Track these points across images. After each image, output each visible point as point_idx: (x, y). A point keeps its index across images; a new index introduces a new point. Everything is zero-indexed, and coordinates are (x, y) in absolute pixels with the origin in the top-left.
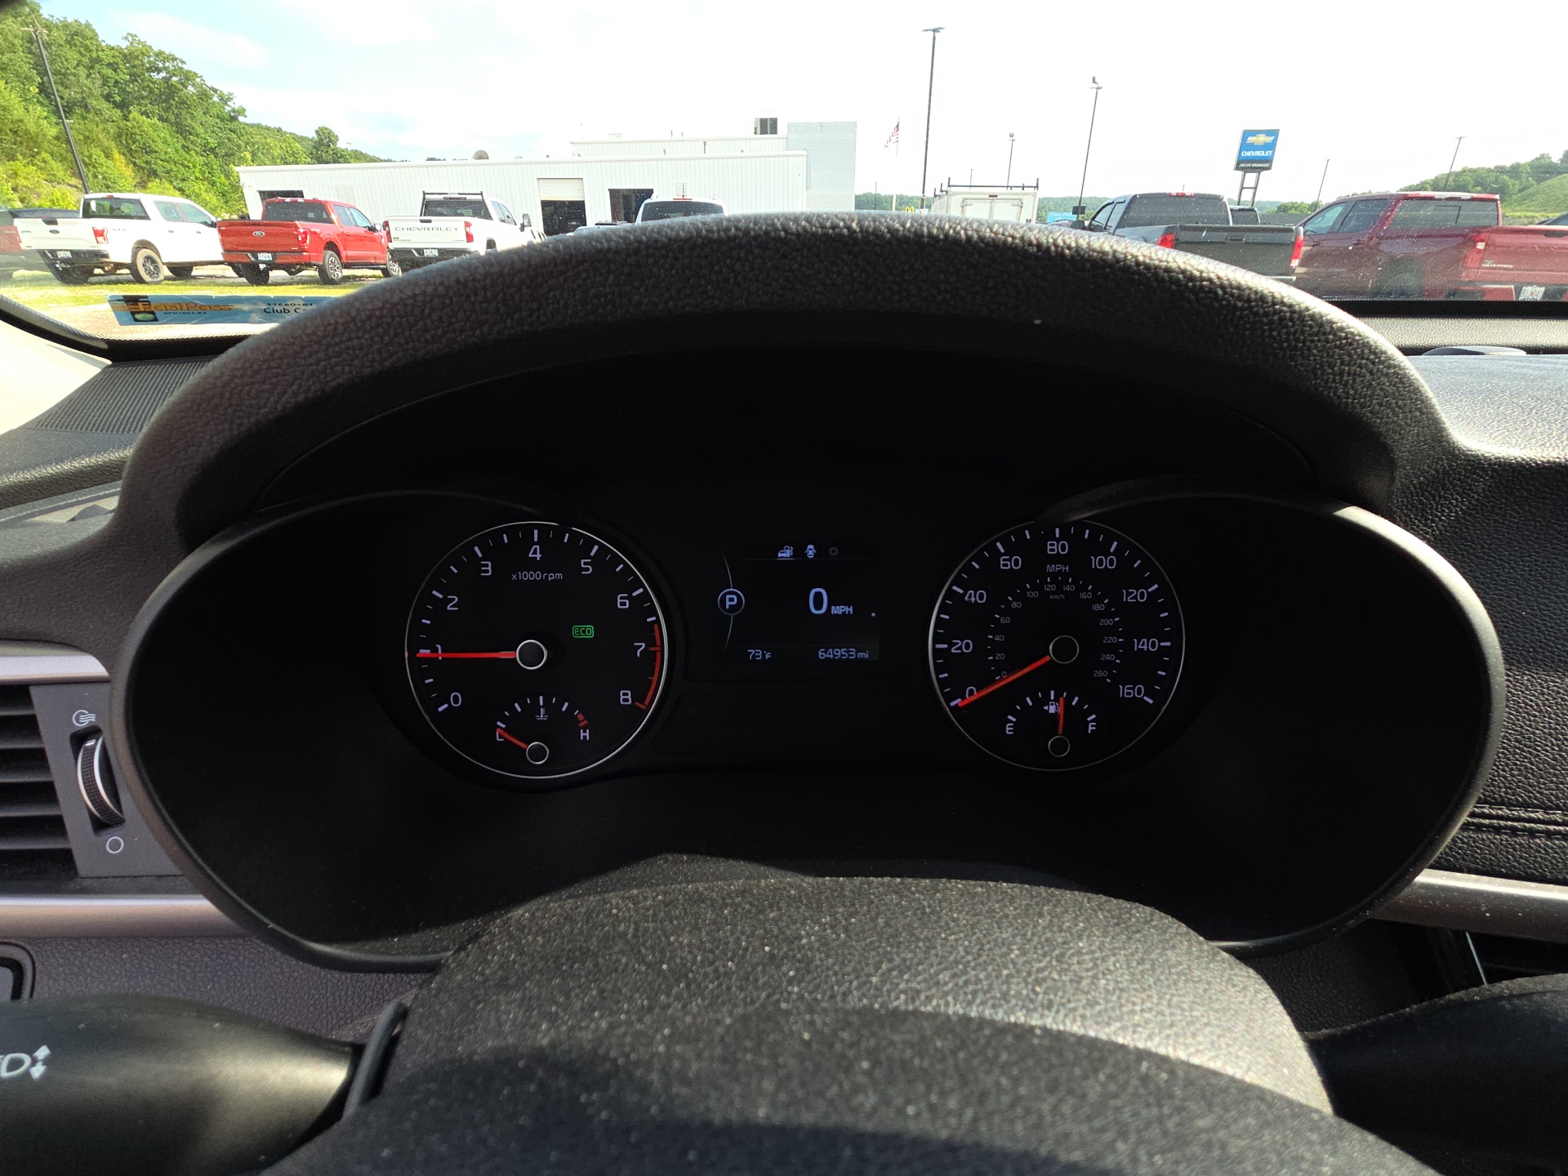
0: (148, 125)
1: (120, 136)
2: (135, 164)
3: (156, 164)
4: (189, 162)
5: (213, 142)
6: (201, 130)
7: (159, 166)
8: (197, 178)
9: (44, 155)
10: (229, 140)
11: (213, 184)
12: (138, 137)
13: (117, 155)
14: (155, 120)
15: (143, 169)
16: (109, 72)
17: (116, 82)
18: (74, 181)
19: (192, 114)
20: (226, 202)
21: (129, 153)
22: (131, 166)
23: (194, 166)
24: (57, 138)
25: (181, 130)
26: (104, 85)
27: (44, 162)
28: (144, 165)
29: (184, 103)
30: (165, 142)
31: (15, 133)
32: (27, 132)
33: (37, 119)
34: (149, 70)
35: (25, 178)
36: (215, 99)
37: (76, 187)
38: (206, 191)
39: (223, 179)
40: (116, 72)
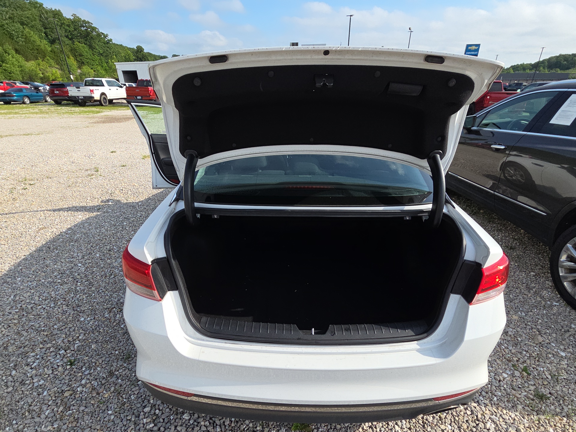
0: (82, 47)
1: (72, 50)
2: (77, 60)
3: (84, 60)
4: (94, 59)
5: (101, 52)
6: (97, 48)
7: (85, 60)
8: (97, 65)
9: (48, 57)
10: (107, 50)
11: (102, 67)
12: (78, 51)
13: (71, 57)
14: (83, 45)
15: (79, 61)
16: (68, 28)
17: (70, 31)
18: (57, 66)
19: (95, 42)
21: (75, 56)
22: (76, 61)
23: (96, 60)
24: (51, 51)
25: (91, 47)
26: (65, 32)
27: (48, 60)
28: (80, 60)
29: (92, 38)
30: (87, 52)
31: (38, 50)
32: (41, 49)
33: (44, 44)
34: (81, 27)
35: (42, 66)
36: (102, 36)
37: (58, 68)
40: (69, 27)
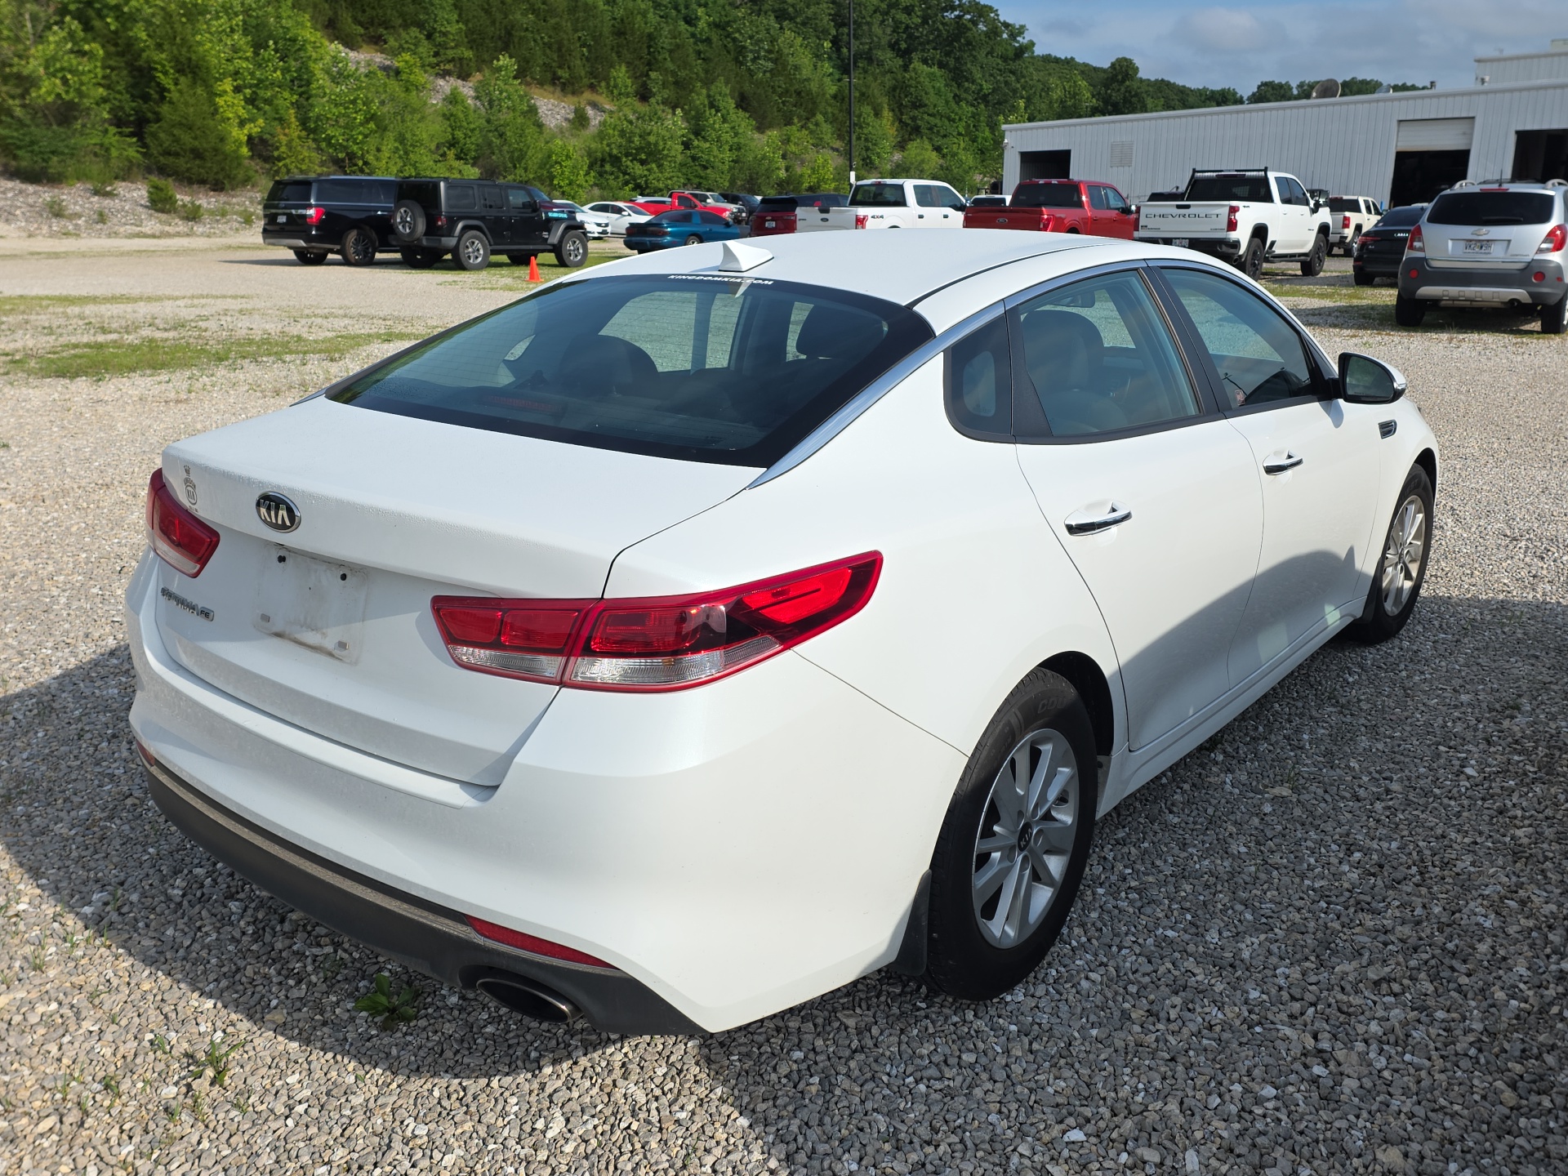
0: (927, 76)
1: (894, 89)
2: (901, 121)
3: (922, 119)
4: (956, 114)
5: (987, 87)
6: (978, 75)
7: (924, 121)
8: (960, 134)
9: (820, 117)
10: (1006, 83)
11: (974, 141)
12: (912, 90)
13: (887, 114)
14: (935, 69)
15: (907, 125)
16: (902, 17)
17: (907, 27)
18: (838, 144)
19: (975, 57)
20: (983, 161)
21: (898, 109)
22: (897, 124)
23: (960, 119)
24: (835, 97)
25: (958, 76)
26: (894, 31)
27: (817, 124)
28: (909, 122)
29: (969, 43)
30: (938, 93)
31: (799, 93)
32: (809, 93)
33: (819, 76)
34: (945, 9)
35: (795, 144)
36: (1005, 36)
37: (837, 150)
38: (964, 149)
39: (987, 133)
40: (909, 14)
